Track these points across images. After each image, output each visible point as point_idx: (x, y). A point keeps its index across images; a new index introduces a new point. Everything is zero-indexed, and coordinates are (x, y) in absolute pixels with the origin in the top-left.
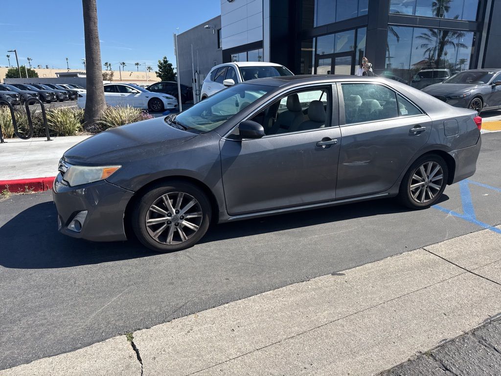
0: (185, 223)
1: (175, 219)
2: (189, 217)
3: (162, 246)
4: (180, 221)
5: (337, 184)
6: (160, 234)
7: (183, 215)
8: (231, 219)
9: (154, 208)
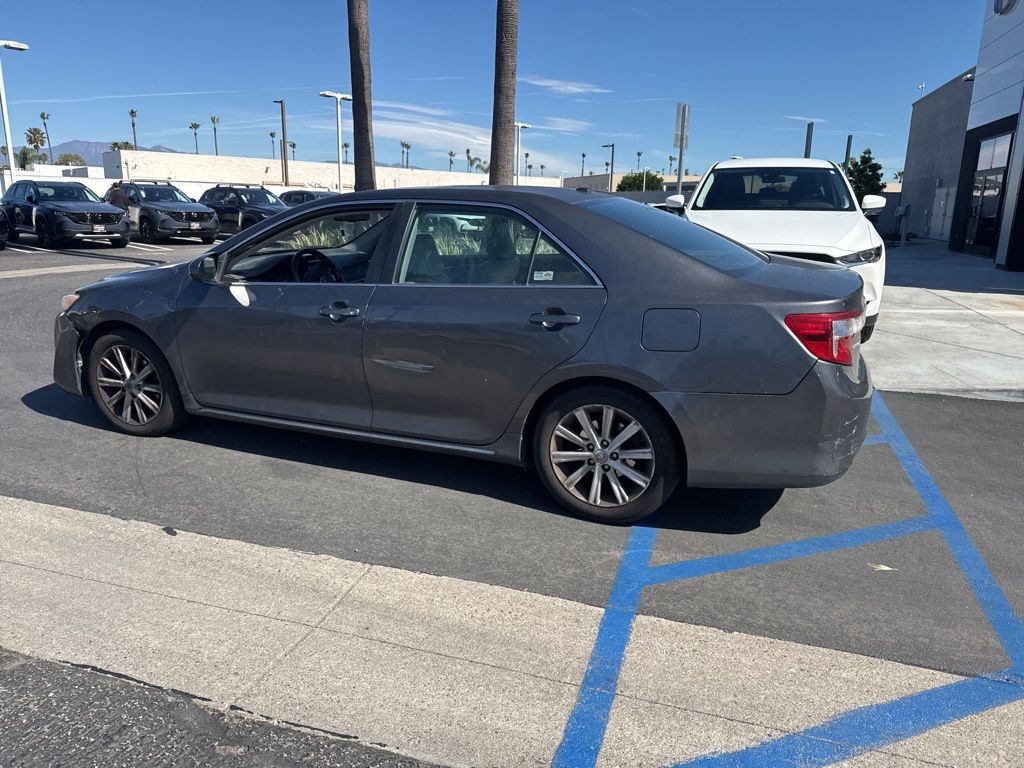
0: (141, 396)
1: (129, 386)
2: (146, 388)
3: (116, 421)
4: (135, 391)
5: (373, 399)
6: (114, 402)
7: (141, 383)
8: (202, 410)
9: (105, 362)
